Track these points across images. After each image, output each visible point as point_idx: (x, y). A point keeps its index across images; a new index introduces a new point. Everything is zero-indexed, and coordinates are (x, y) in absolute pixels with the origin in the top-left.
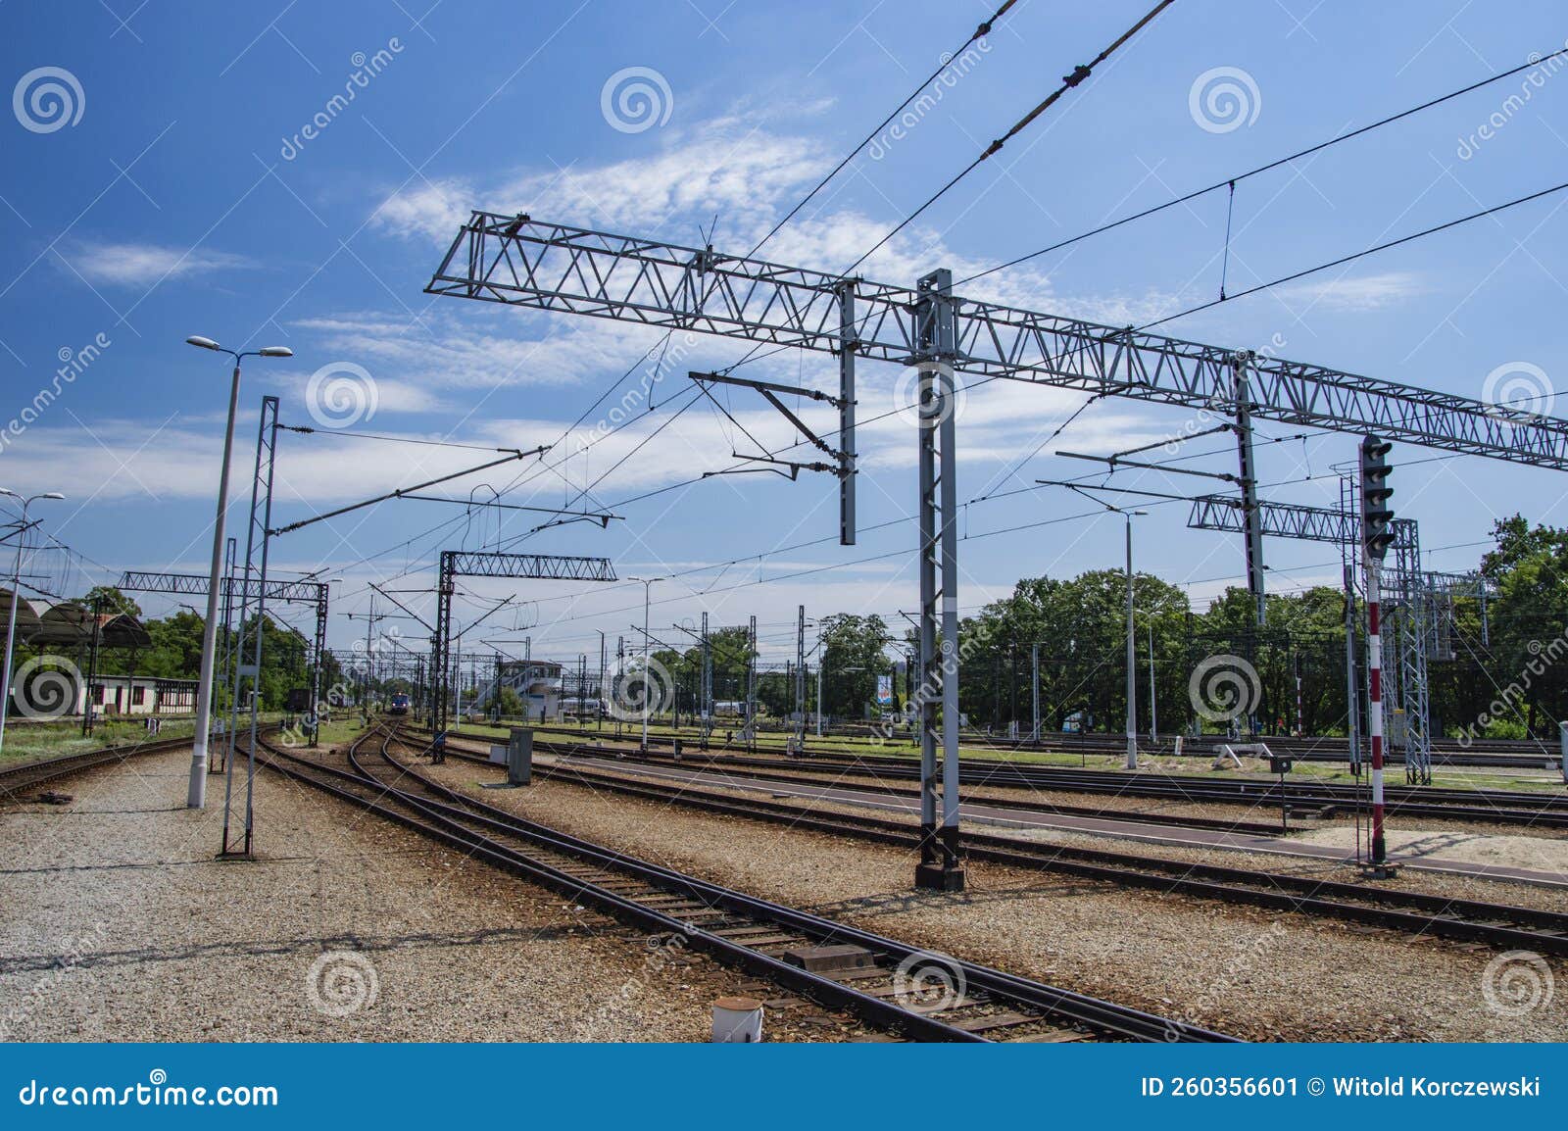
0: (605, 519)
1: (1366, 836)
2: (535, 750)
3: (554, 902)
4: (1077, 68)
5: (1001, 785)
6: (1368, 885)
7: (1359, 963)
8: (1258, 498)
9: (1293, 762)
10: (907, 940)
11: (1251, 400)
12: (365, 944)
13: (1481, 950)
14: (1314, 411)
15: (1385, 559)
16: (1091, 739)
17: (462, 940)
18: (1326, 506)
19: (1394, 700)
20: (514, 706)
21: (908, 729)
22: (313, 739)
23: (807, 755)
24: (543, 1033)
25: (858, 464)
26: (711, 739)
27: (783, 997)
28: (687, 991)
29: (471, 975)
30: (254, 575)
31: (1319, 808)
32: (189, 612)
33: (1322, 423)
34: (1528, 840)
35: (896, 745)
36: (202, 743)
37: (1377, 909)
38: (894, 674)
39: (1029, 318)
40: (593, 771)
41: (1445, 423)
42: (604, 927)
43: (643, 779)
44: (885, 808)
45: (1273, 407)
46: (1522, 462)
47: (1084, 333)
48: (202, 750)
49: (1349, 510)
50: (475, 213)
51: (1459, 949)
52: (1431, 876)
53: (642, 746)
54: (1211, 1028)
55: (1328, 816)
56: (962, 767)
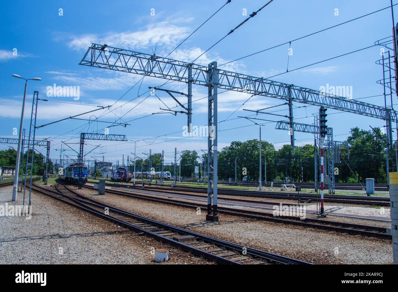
0: (126, 125)
1: (319, 207)
2: (106, 185)
3: (112, 225)
4: (253, 13)
5: (227, 194)
6: (319, 219)
7: (318, 238)
8: (294, 122)
9: (301, 189)
10: (204, 234)
11: (292, 97)
12: (62, 236)
13: (346, 235)
14: (308, 100)
15: (325, 138)
16: (250, 183)
17: (88, 235)
18: (311, 124)
19: (326, 173)
20: (100, 174)
21: (203, 180)
22: (46, 183)
23: (177, 187)
24: (111, 259)
25: (192, 112)
26: (151, 183)
27: (173, 249)
28: (148, 247)
29: (91, 244)
30: (31, 139)
31: (307, 200)
32: (12, 149)
33: (310, 103)
34: (358, 208)
35: (200, 184)
36: (16, 184)
37: (322, 225)
38: (199, 166)
39: (237, 75)
40: (121, 191)
41: (340, 104)
42: (126, 231)
43: (134, 193)
44: (198, 200)
45: (298, 99)
46: (358, 114)
47: (251, 79)
48: (16, 185)
49: (316, 125)
50: (93, 44)
51: (341, 234)
52: (335, 217)
53: (134, 184)
54: (281, 255)
55: (310, 202)
56: (218, 190)
